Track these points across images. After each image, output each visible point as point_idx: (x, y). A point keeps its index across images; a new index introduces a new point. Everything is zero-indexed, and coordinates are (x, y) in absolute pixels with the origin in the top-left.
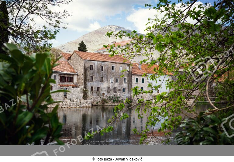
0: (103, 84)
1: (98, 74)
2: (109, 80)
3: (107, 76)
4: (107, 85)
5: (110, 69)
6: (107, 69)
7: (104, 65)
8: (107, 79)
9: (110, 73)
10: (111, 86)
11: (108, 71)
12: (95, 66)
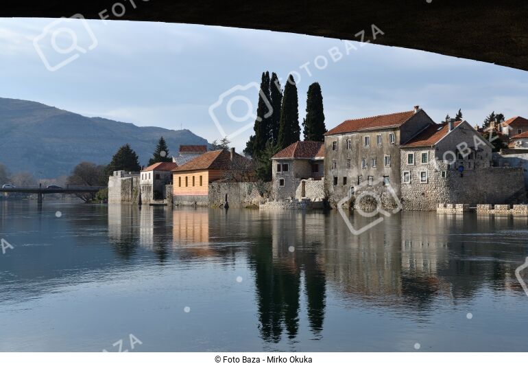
0: (350, 172)
1: (343, 156)
2: (359, 163)
3: (357, 157)
4: (357, 174)
5: (362, 144)
6: (357, 145)
7: (352, 138)
8: (357, 162)
9: (361, 151)
10: (363, 174)
11: (358, 148)
12: (340, 142)
